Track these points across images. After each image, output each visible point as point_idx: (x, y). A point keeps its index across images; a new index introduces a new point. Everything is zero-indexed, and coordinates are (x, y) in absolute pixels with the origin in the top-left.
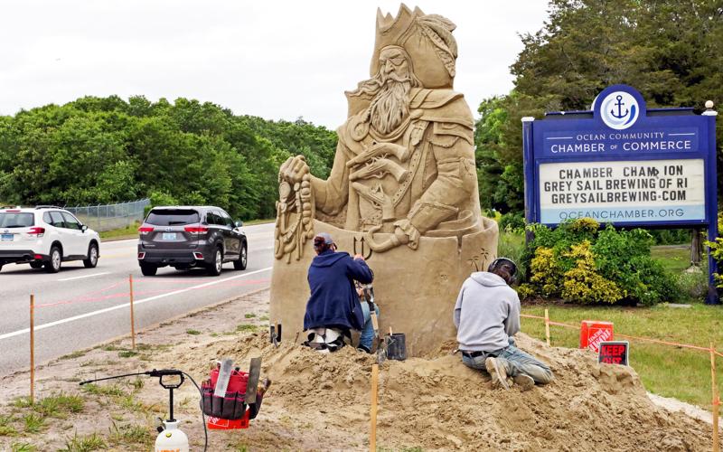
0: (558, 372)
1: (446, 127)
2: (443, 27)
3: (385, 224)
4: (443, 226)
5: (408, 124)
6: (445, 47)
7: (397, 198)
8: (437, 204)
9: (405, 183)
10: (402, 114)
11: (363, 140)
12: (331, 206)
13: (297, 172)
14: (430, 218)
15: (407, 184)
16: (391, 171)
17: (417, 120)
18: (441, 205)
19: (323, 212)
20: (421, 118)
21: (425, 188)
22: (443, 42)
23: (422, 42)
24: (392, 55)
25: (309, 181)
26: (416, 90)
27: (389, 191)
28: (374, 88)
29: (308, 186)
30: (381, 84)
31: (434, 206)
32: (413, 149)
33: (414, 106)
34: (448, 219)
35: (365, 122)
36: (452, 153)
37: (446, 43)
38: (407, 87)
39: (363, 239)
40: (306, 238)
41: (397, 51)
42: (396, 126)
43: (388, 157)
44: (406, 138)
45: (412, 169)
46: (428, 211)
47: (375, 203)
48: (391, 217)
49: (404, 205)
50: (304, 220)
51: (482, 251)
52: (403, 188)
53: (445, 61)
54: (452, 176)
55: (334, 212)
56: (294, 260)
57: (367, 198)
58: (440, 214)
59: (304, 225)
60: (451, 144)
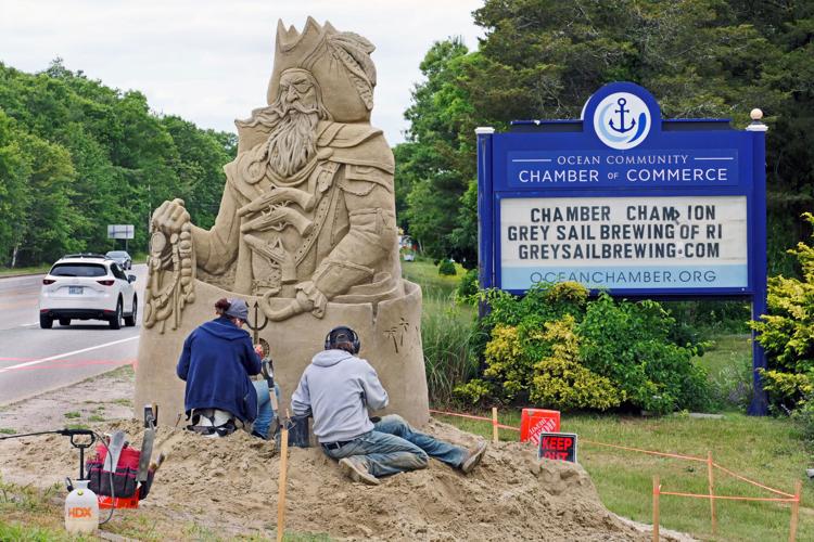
0: (490, 467)
1: (361, 170)
2: (359, 49)
3: (285, 287)
4: (356, 290)
5: (315, 166)
6: (361, 73)
7: (299, 256)
8: (348, 263)
9: (310, 238)
10: (307, 153)
11: (258, 182)
13: (175, 220)
14: (340, 280)
15: (312, 239)
16: (294, 222)
17: (326, 160)
18: (353, 265)
19: (205, 271)
20: (331, 159)
21: (334, 244)
22: (358, 67)
23: (333, 66)
24: (294, 80)
25: (189, 231)
26: (324, 124)
27: (289, 247)
28: (273, 118)
29: (189, 238)
30: (282, 114)
31: (345, 266)
32: (320, 196)
33: (322, 143)
34: (360, 283)
35: (261, 161)
36: (368, 203)
37: (362, 68)
38: (314, 119)
39: (256, 305)
40: (186, 302)
41: (303, 75)
42: (300, 168)
43: (290, 205)
44: (312, 182)
45: (318, 221)
46: (338, 272)
47: (272, 261)
48: (291, 278)
49: (308, 264)
50: (183, 280)
51: (401, 322)
52: (307, 244)
53: (361, 90)
54: (368, 231)
56: (168, 329)
57: (262, 255)
58: (352, 276)
59: (182, 286)
60: (367, 192)
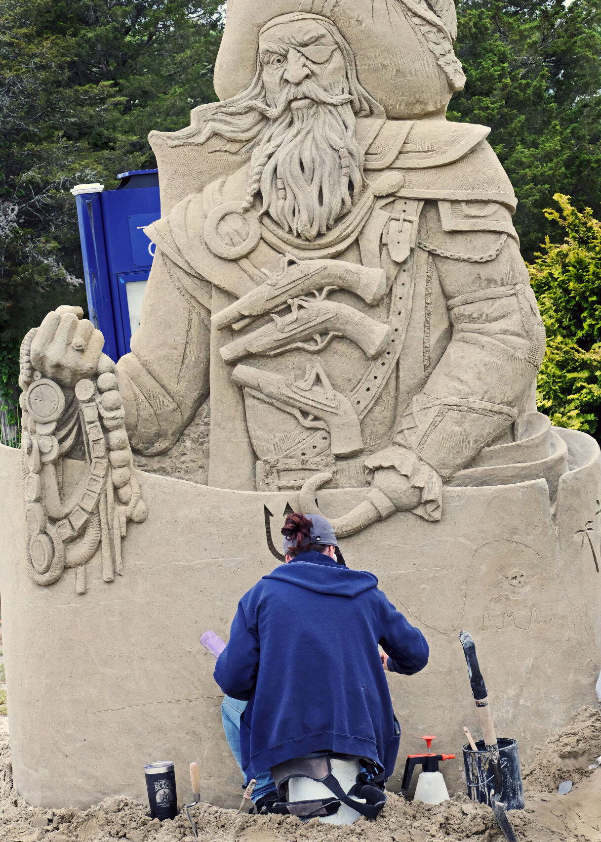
1: (474, 210)
3: (343, 464)
4: (495, 455)
5: (371, 210)
7: (366, 399)
8: (476, 403)
9: (386, 359)
10: (351, 186)
11: (246, 256)
12: (153, 430)
13: (81, 350)
14: (463, 439)
15: (391, 361)
16: (350, 330)
17: (390, 197)
18: (486, 405)
20: (403, 193)
21: (430, 367)
24: (301, 39)
25: (115, 372)
26: (371, 125)
27: (340, 381)
28: (253, 117)
29: (115, 386)
30: (273, 112)
31: (471, 409)
32: (393, 273)
33: (375, 164)
35: (246, 210)
36: (497, 277)
38: (351, 116)
39: (288, 509)
40: (130, 521)
41: (317, 28)
42: (339, 219)
43: (331, 294)
44: (370, 243)
45: (397, 322)
46: (459, 423)
47: (305, 414)
48: (356, 446)
49: (382, 412)
50: (117, 475)
52: (382, 371)
54: (505, 332)
55: (160, 446)
56: (95, 583)
58: (484, 428)
59: (116, 489)
60: (493, 253)
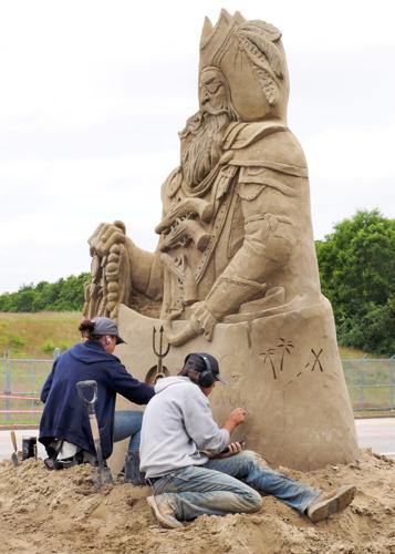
1: (252, 172)
2: (264, 37)
3: (187, 309)
4: (243, 308)
5: (218, 171)
6: (265, 65)
7: (199, 273)
8: (235, 278)
9: (207, 251)
11: (175, 195)
12: (154, 286)
14: (227, 297)
17: (226, 164)
18: (240, 280)
20: (231, 162)
21: (230, 258)
22: (263, 58)
23: (239, 60)
27: (190, 262)
31: (231, 281)
32: (217, 203)
33: (226, 147)
36: (257, 208)
37: (267, 58)
38: (222, 121)
39: (162, 329)
41: (213, 73)
42: (203, 176)
43: (192, 217)
44: (214, 190)
45: (215, 233)
46: (225, 289)
47: (179, 281)
49: (207, 282)
50: (109, 305)
52: (205, 258)
53: (264, 82)
54: (254, 240)
59: (108, 312)
60: (255, 196)
